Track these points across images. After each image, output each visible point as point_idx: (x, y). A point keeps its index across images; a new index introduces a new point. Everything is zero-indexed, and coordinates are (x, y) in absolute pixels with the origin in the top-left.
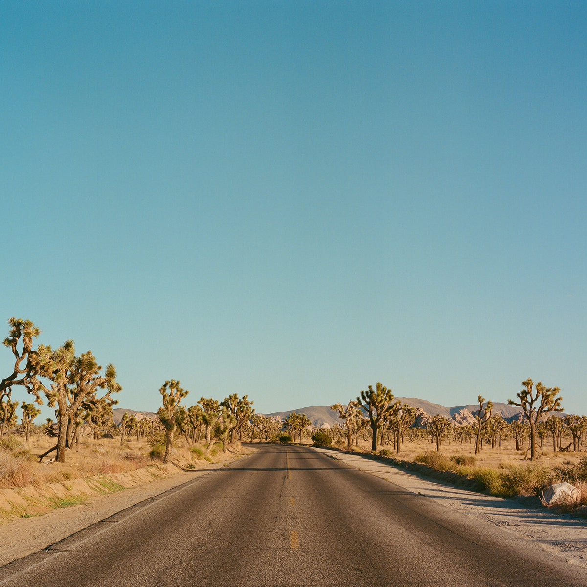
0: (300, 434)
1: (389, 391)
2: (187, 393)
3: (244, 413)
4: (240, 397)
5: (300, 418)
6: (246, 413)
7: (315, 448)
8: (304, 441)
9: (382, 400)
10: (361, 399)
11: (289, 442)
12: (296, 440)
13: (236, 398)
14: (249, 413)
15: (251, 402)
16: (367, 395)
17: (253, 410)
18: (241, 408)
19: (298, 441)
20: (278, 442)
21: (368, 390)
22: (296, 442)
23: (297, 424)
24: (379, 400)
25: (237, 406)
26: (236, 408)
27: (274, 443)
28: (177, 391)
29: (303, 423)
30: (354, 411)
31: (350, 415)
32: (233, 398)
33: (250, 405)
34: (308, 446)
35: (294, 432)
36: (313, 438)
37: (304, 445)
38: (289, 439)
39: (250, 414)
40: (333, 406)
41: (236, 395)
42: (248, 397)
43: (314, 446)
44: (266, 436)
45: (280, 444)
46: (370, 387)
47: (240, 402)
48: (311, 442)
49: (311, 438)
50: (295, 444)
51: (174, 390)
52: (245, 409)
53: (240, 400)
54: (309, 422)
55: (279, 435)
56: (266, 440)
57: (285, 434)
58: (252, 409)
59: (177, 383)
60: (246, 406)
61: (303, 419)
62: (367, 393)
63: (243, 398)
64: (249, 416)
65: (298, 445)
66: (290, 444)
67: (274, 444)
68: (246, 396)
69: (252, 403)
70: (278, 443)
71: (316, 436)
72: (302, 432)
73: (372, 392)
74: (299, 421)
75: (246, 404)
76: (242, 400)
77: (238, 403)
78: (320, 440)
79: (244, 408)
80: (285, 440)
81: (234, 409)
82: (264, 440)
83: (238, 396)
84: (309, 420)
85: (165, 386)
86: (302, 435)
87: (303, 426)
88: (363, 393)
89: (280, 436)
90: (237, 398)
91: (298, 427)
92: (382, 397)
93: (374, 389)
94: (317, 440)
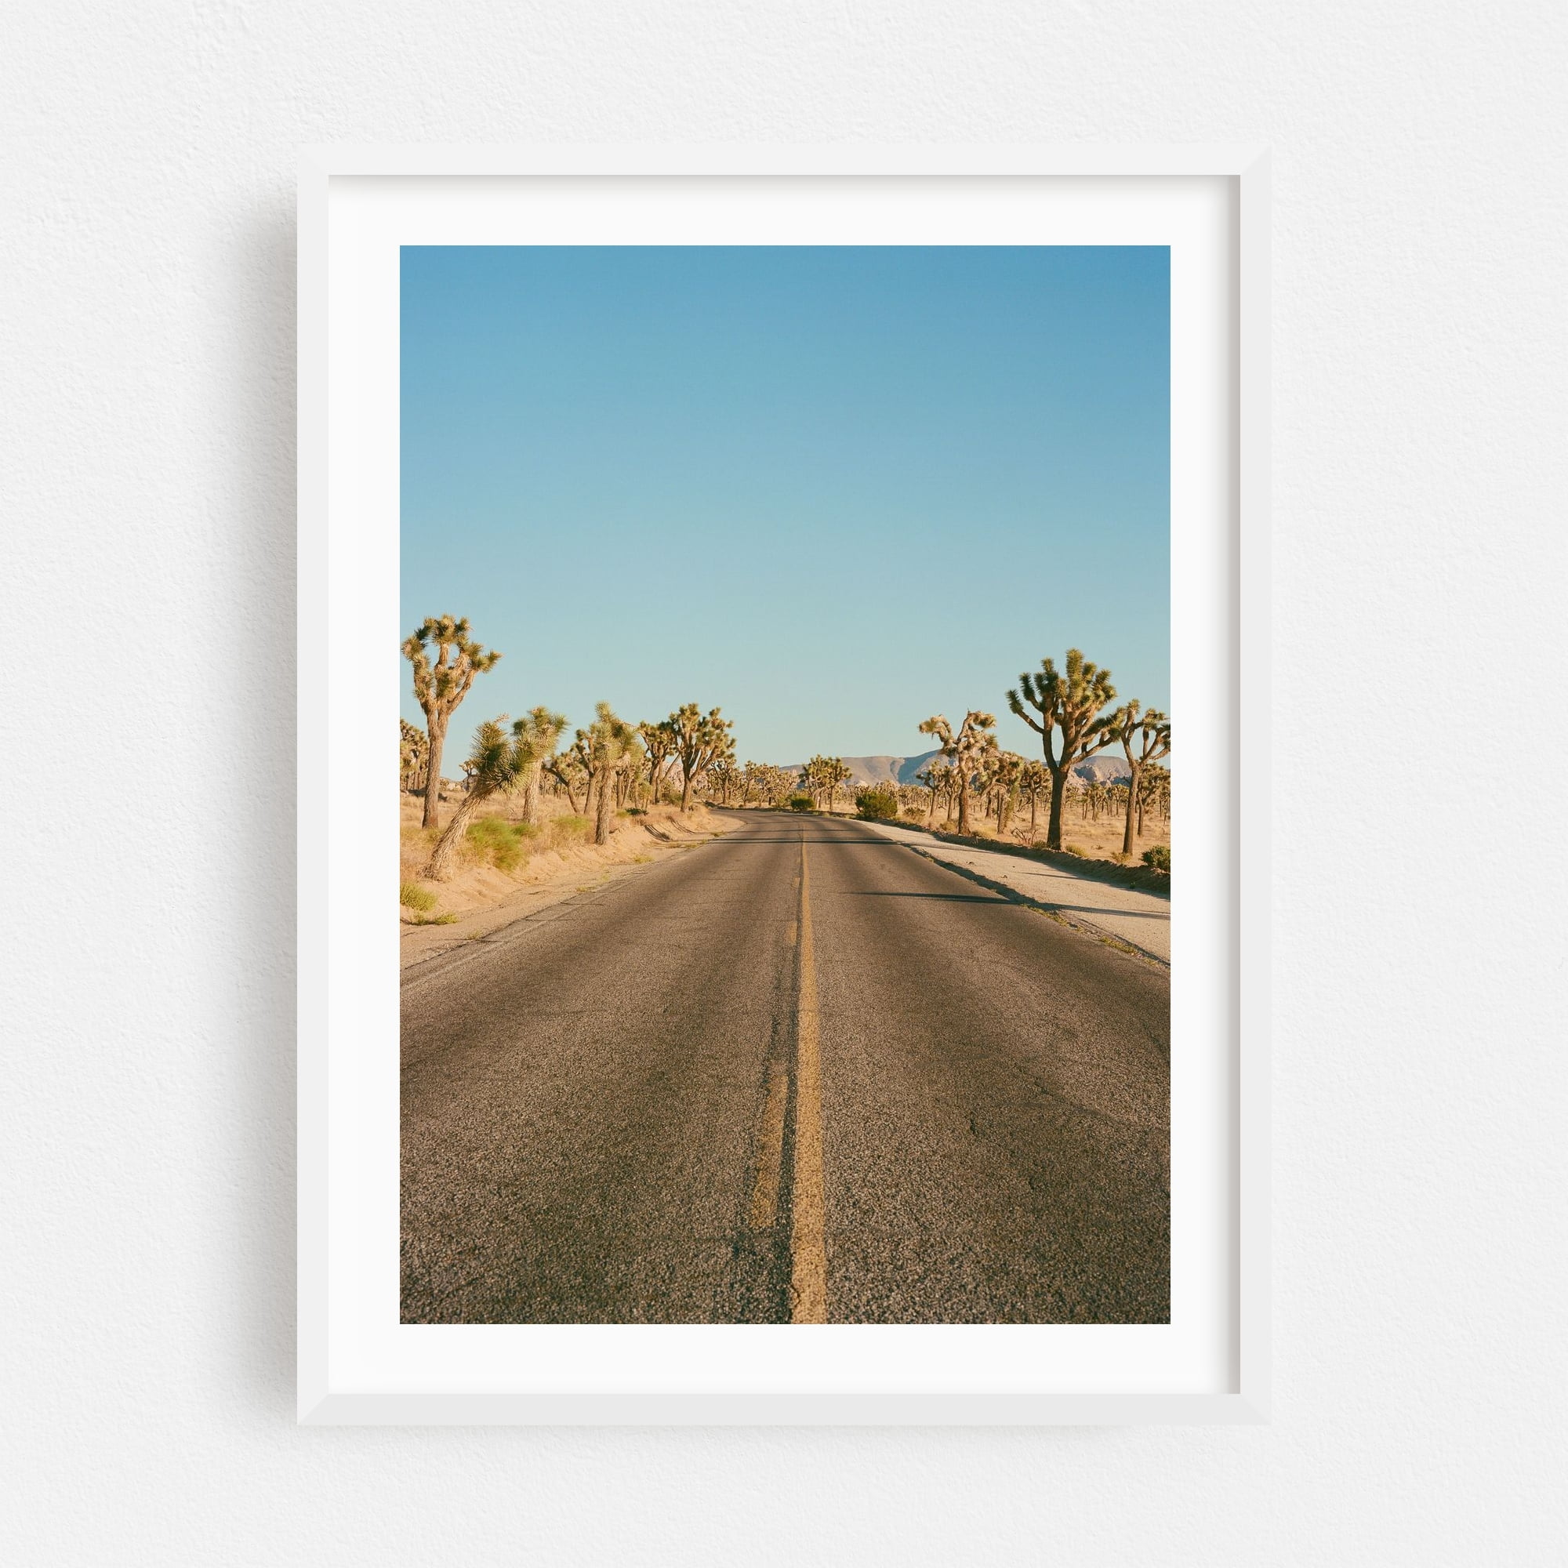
0: (830, 795)
1: (1103, 677)
2: (492, 658)
3: (713, 745)
4: (703, 712)
5: (832, 766)
6: (716, 747)
7: (864, 823)
8: (838, 807)
9: (1085, 699)
10: (1021, 696)
11: (809, 809)
12: (822, 806)
13: (694, 713)
14: (722, 746)
15: (727, 723)
16: (1040, 686)
17: (733, 741)
18: (705, 734)
19: (825, 808)
20: (789, 808)
21: (1042, 671)
22: (822, 809)
23: (826, 777)
24: (1077, 699)
25: (698, 730)
26: (694, 735)
27: (781, 810)
28: (462, 650)
29: (836, 775)
30: (979, 738)
31: (968, 747)
32: (688, 713)
33: (726, 729)
34: (847, 819)
35: (819, 790)
36: (859, 803)
37: (839, 814)
38: (809, 803)
39: (725, 750)
40: (927, 724)
41: (694, 706)
42: (722, 711)
43: (859, 817)
44: (770, 798)
45: (793, 812)
46: (1047, 663)
47: (703, 724)
48: (853, 809)
49: (854, 801)
50: (822, 813)
51: (452, 650)
52: (714, 737)
53: (704, 718)
54: (848, 773)
55: (791, 795)
56: (770, 804)
57: (803, 795)
58: (730, 738)
59: (460, 628)
60: (718, 731)
61: (836, 767)
62: (1039, 678)
63: (712, 714)
64: (723, 753)
65: (828, 815)
66: (812, 812)
67: (781, 813)
68: (718, 710)
69: (729, 726)
70: (788, 811)
71: (865, 798)
72: (834, 791)
73: (1052, 677)
74: (830, 770)
75: (717, 728)
76: (709, 718)
77: (700, 724)
78: (871, 807)
79: (711, 736)
80: (801, 806)
81: (691, 737)
82: (766, 805)
83: (698, 710)
84: (847, 769)
85: (422, 634)
86: (833, 797)
87: (837, 780)
88: (1025, 679)
89: (793, 798)
90: (696, 714)
91: (828, 781)
92: (1084, 690)
93: (1061, 670)
94: (867, 806)
